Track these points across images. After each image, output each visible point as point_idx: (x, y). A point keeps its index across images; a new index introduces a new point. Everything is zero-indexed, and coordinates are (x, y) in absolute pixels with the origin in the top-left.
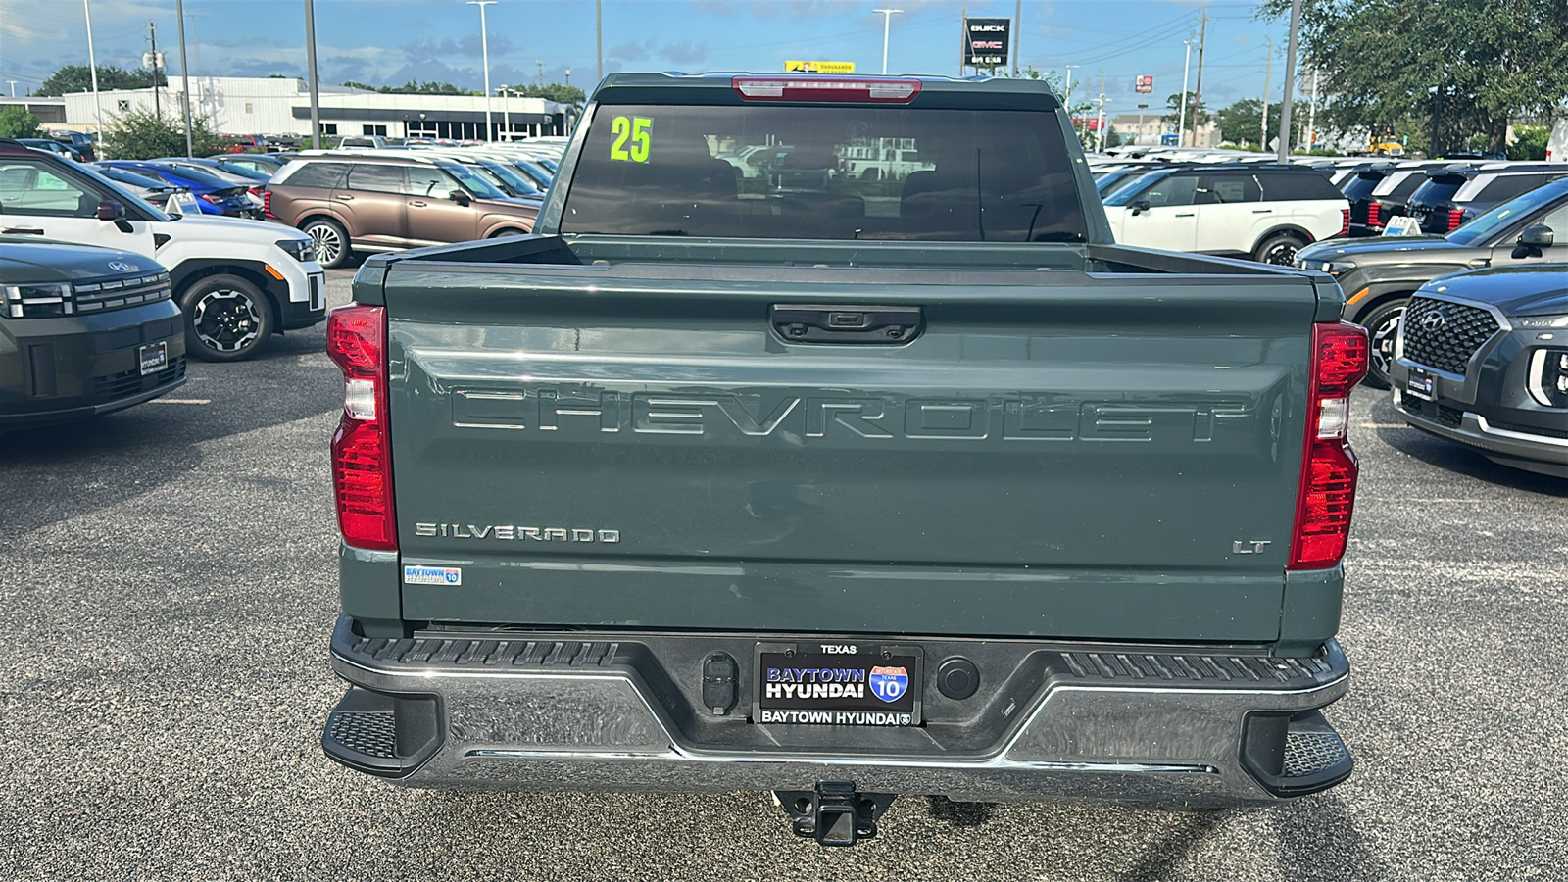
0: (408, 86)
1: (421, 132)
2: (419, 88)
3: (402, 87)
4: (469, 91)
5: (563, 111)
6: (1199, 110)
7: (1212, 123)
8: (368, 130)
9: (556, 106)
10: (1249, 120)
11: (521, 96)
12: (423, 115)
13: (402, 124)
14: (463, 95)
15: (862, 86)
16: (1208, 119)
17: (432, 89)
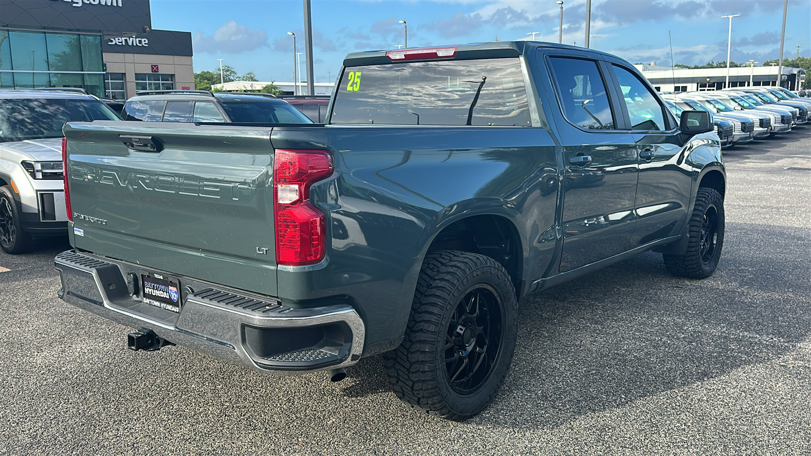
0: (709, 64)
1: (706, 89)
2: (715, 65)
3: (705, 65)
4: (744, 65)
5: (796, 73)
8: (677, 89)
9: (791, 70)
11: (774, 65)
12: (708, 80)
13: (696, 84)
14: (740, 67)
15: (434, 51)
17: (723, 65)
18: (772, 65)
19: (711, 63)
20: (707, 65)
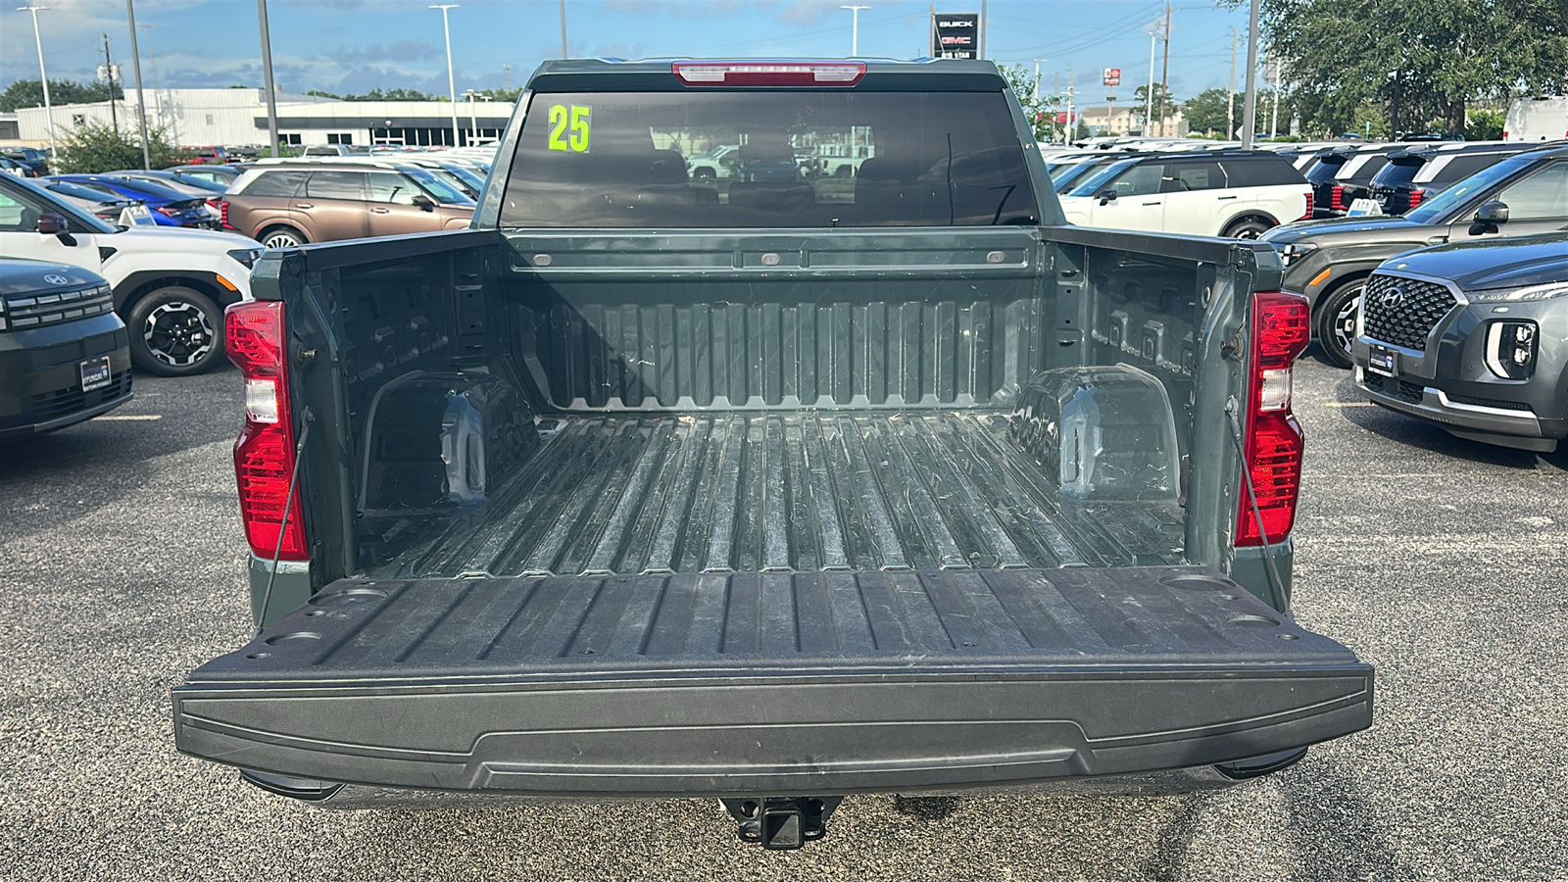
0: (373, 93)
1: (388, 140)
2: (384, 95)
3: (367, 95)
4: (435, 97)
6: (1166, 101)
7: (1180, 114)
8: (333, 139)
10: (1216, 110)
11: (489, 100)
12: (388, 123)
13: (368, 131)
14: (428, 100)
15: (807, 70)
16: (1175, 110)
17: (398, 96)
18: (484, 100)
19: (376, 91)
20: (370, 94)
